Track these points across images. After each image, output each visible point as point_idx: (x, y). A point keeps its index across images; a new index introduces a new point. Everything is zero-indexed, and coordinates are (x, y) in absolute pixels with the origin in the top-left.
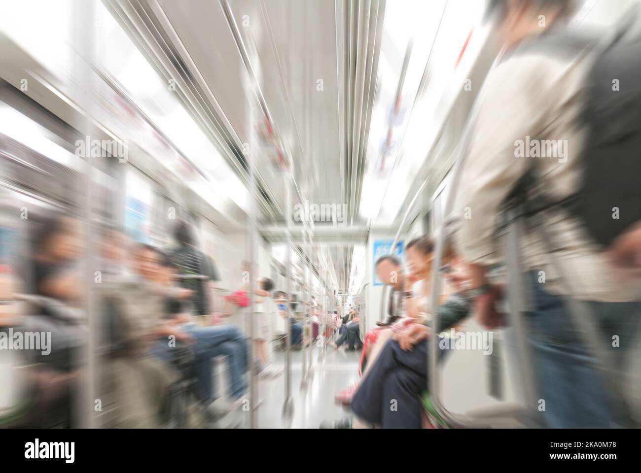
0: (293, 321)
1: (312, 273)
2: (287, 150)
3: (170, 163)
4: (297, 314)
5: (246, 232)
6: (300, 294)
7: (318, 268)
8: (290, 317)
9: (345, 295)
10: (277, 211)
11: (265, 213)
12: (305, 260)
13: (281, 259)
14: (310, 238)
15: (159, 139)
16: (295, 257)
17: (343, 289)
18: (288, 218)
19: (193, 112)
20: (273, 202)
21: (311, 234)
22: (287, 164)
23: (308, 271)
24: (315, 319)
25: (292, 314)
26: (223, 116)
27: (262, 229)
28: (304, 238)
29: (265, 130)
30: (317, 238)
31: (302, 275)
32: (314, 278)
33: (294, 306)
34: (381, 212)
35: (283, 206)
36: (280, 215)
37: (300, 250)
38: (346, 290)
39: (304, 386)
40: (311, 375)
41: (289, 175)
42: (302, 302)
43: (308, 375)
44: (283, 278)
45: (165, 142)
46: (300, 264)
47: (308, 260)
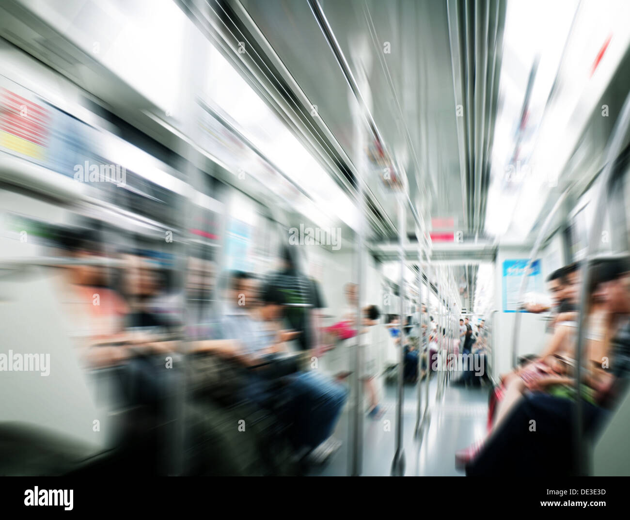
0: (406, 350)
1: (430, 291)
2: (401, 170)
3: (275, 188)
4: (412, 339)
5: (352, 251)
6: (415, 316)
7: (436, 285)
8: (404, 345)
9: (470, 315)
10: (390, 228)
11: (377, 231)
12: (422, 278)
13: (394, 278)
14: (428, 257)
15: (265, 166)
16: (410, 276)
17: (467, 307)
18: (403, 235)
19: (298, 134)
20: (385, 219)
21: (429, 253)
22: (400, 184)
23: (425, 290)
24: (433, 346)
25: (406, 340)
26: (332, 138)
27: (373, 247)
28: (420, 257)
29: (376, 154)
30: (435, 257)
31: (419, 295)
32: (432, 296)
33: (407, 330)
34: (510, 228)
35: (396, 222)
36: (393, 232)
37: (416, 268)
38: (470, 309)
39: (419, 434)
40: (427, 419)
41: (403, 195)
42: (418, 325)
43: (423, 420)
44: (396, 297)
45: (272, 168)
46: (417, 282)
47: (425, 277)
